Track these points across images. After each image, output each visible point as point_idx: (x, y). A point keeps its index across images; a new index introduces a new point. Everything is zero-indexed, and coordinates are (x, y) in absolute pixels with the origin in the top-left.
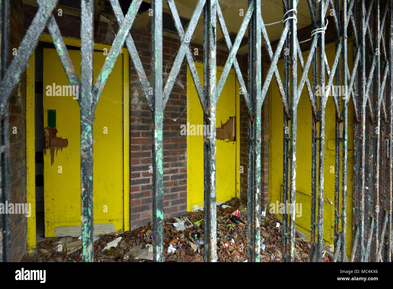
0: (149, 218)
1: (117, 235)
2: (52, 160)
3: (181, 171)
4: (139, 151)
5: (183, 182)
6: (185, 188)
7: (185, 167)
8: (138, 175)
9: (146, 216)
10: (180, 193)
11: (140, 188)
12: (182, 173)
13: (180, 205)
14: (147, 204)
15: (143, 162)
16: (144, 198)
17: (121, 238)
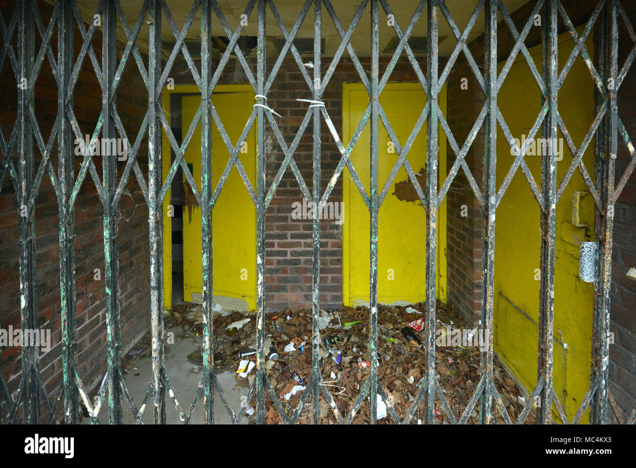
0: (287, 303)
1: (247, 315)
2: (190, 218)
3: (333, 245)
4: (273, 214)
5: (336, 262)
6: (340, 271)
7: (339, 240)
8: (272, 245)
9: (283, 299)
10: (332, 277)
11: (275, 262)
12: (334, 249)
13: (331, 294)
14: (284, 284)
15: (278, 228)
16: (280, 275)
17: (249, 320)
